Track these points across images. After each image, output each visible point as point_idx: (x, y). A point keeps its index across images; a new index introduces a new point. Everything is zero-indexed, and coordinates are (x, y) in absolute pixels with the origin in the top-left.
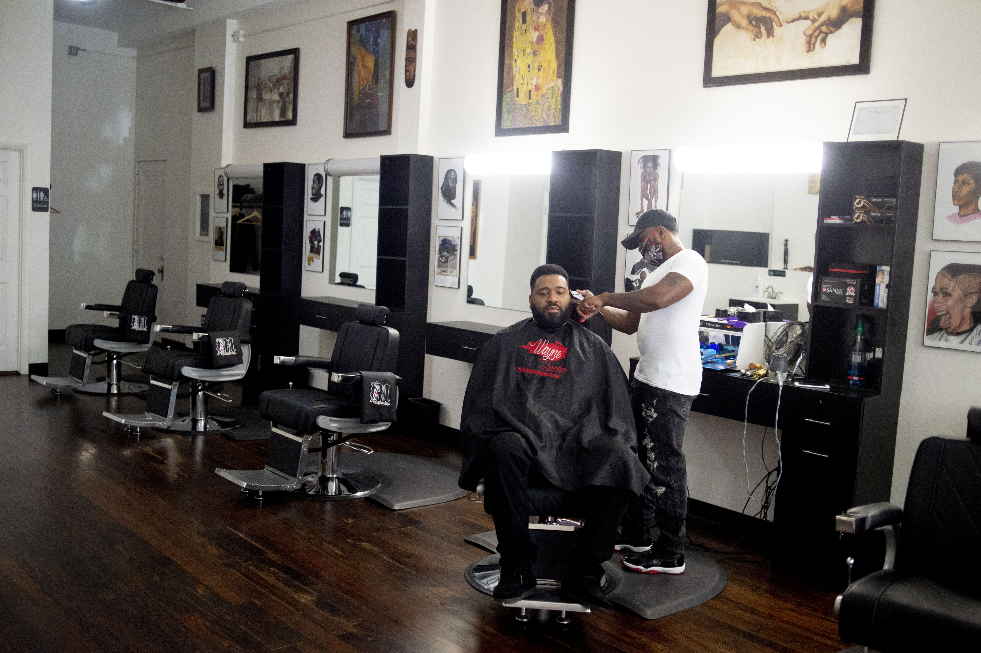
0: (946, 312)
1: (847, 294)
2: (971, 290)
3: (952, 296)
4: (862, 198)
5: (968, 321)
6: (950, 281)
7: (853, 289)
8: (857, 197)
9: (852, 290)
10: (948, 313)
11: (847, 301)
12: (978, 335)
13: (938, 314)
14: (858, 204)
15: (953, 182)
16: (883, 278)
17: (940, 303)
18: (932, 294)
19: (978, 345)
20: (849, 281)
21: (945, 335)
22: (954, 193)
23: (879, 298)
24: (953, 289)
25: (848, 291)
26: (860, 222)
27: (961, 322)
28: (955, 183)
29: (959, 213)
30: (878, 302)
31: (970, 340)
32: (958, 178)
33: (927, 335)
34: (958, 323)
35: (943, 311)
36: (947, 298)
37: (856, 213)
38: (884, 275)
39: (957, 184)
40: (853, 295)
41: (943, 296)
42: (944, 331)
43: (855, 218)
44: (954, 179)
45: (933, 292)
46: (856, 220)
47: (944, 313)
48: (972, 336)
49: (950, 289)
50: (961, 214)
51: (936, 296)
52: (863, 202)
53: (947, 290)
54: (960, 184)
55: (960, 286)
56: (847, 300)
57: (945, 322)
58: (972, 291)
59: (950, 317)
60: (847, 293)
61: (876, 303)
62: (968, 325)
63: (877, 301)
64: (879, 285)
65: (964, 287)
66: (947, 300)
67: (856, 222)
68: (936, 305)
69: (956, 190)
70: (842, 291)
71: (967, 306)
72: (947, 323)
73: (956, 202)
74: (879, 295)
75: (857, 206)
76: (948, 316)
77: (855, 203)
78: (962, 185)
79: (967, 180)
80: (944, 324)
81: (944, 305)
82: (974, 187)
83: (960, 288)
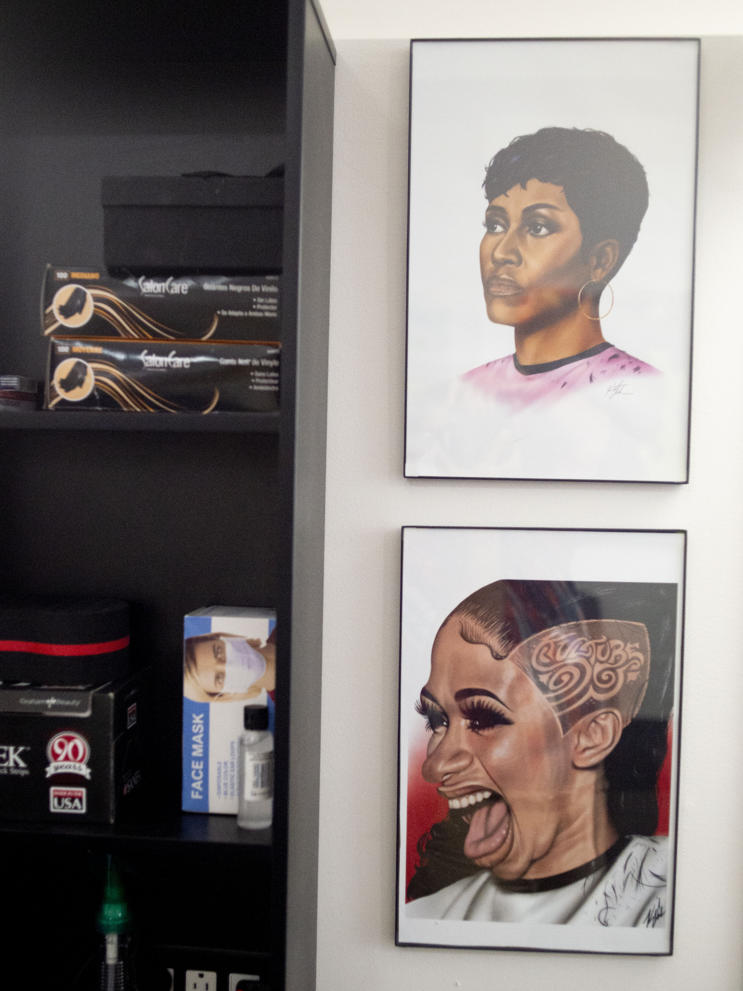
0: (487, 795)
1: (51, 771)
2: (591, 693)
3: (507, 722)
4: (87, 283)
5: (589, 829)
6: (498, 658)
7: (80, 743)
8: (62, 275)
9: (75, 750)
10: (495, 798)
11: (54, 807)
12: (631, 884)
13: (455, 804)
14: (67, 311)
15: (482, 217)
16: (219, 677)
17: (457, 755)
18: (423, 720)
19: (635, 924)
20: (55, 707)
21: (492, 892)
22: (490, 265)
23: (206, 770)
24: (512, 690)
25: (56, 756)
26: (90, 400)
27: (558, 831)
28: (490, 224)
29: (515, 357)
30: (205, 791)
31: (602, 905)
32: (500, 201)
33: (411, 896)
34: (544, 838)
35: (475, 790)
36: (486, 733)
37: (57, 359)
38: (222, 661)
39: (499, 229)
40: (85, 771)
41: (473, 727)
42: (484, 877)
43: (56, 383)
44: (486, 204)
45: (423, 710)
46: (62, 394)
47: (480, 797)
48: (609, 891)
49: (502, 694)
50: (527, 361)
51: (441, 729)
52: (97, 299)
53: (487, 700)
54: (514, 226)
55: (544, 679)
56: (53, 802)
57: (488, 836)
58: (601, 697)
59: (509, 810)
60: (47, 763)
61: (195, 796)
62: (590, 844)
63: (197, 785)
64: (204, 709)
65: (558, 682)
66: (491, 741)
67: (63, 402)
68: (442, 767)
69: (499, 255)
70: (22, 756)
71: (580, 764)
72: (497, 839)
73: (501, 309)
74: (205, 758)
75: (61, 320)
76: (498, 810)
77: (55, 307)
78: (520, 231)
79: (543, 211)
80: (483, 848)
81: (477, 764)
82: (577, 241)
83: (544, 688)
